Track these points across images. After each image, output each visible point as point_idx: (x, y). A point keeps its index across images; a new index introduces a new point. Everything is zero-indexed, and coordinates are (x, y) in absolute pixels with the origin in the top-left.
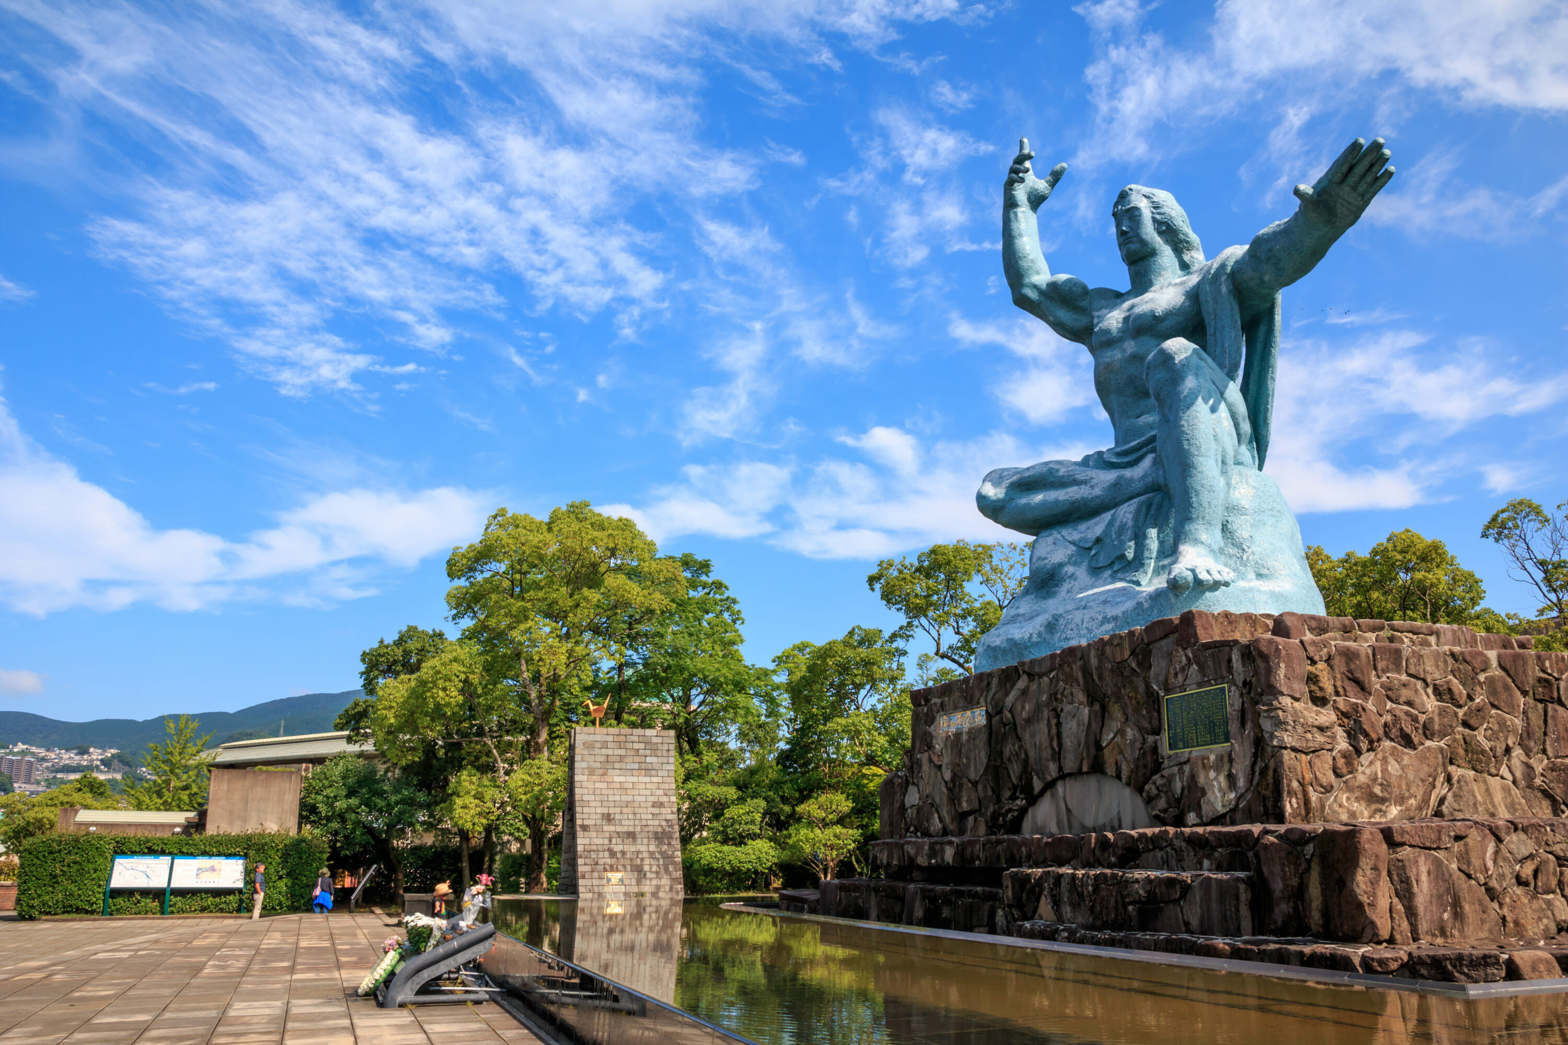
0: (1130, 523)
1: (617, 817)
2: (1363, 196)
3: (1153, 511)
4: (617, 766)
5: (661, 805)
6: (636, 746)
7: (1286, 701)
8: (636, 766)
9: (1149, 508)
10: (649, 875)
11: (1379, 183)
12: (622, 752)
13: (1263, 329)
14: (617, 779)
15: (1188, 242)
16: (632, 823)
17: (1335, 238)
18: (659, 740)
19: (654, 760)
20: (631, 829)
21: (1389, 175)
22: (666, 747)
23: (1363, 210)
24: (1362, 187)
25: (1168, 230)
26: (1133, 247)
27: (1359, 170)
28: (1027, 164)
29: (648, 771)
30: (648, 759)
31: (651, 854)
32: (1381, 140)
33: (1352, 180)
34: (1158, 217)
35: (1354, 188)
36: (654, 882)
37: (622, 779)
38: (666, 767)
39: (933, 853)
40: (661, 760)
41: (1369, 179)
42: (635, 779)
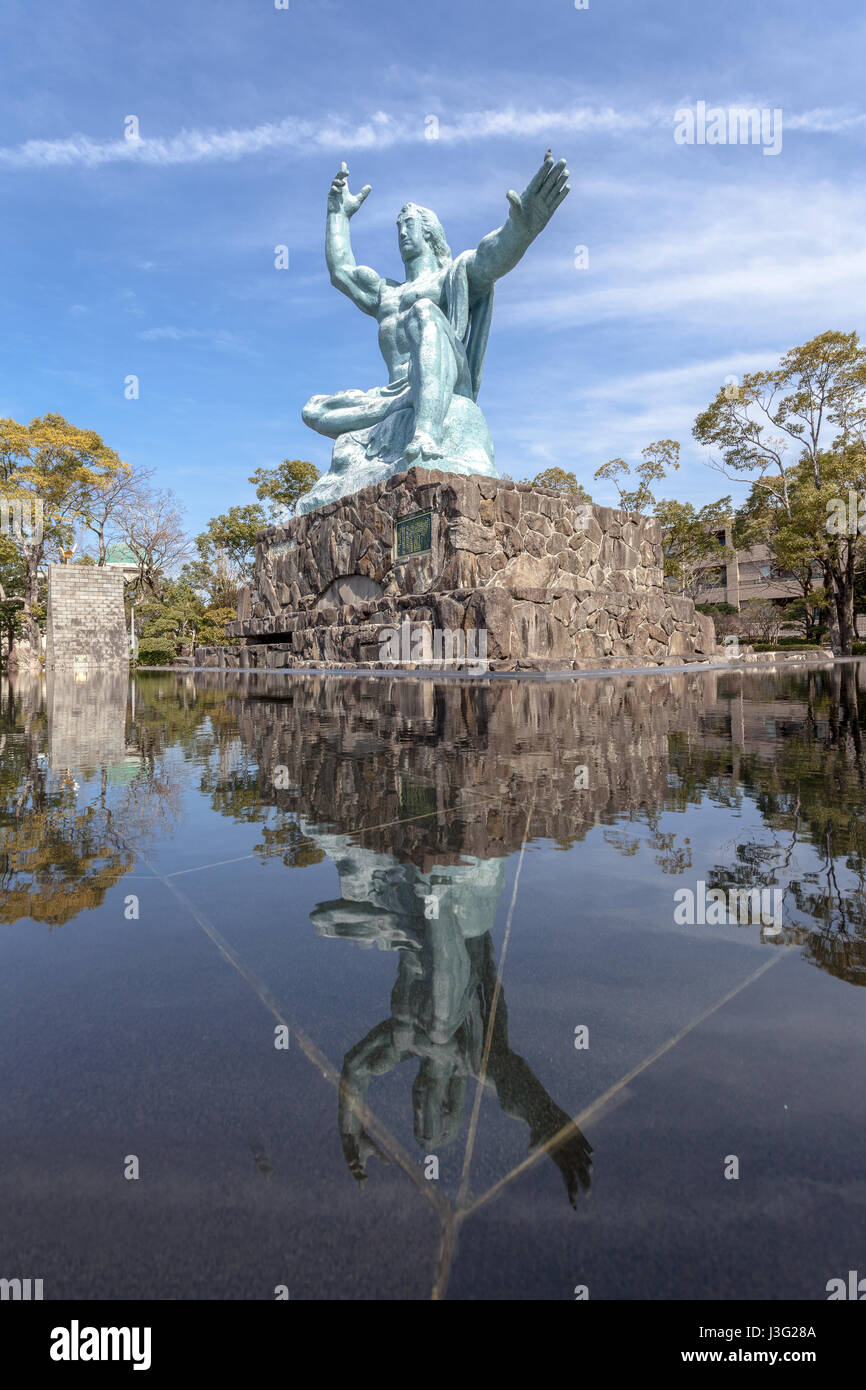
0: (390, 427)
1: (83, 621)
2: (549, 206)
3: (405, 420)
4: (82, 589)
5: (114, 613)
6: (96, 577)
7: (464, 520)
8: (96, 589)
9: (403, 418)
10: (105, 656)
11: (560, 196)
12: (86, 580)
13: (482, 309)
14: (82, 597)
15: (443, 249)
16: (93, 624)
17: (529, 242)
18: (112, 573)
19: (109, 586)
20: (93, 628)
21: (567, 191)
22: (117, 578)
23: (549, 219)
24: (550, 198)
25: (432, 239)
26: (407, 247)
27: (549, 185)
28: (345, 180)
29: (105, 592)
30: (105, 586)
31: (107, 644)
32: (564, 161)
33: (544, 191)
34: (426, 228)
35: (545, 200)
36: (110, 661)
37: (87, 597)
38: (117, 590)
39: (259, 626)
40: (114, 586)
41: (553, 193)
42: (95, 598)
